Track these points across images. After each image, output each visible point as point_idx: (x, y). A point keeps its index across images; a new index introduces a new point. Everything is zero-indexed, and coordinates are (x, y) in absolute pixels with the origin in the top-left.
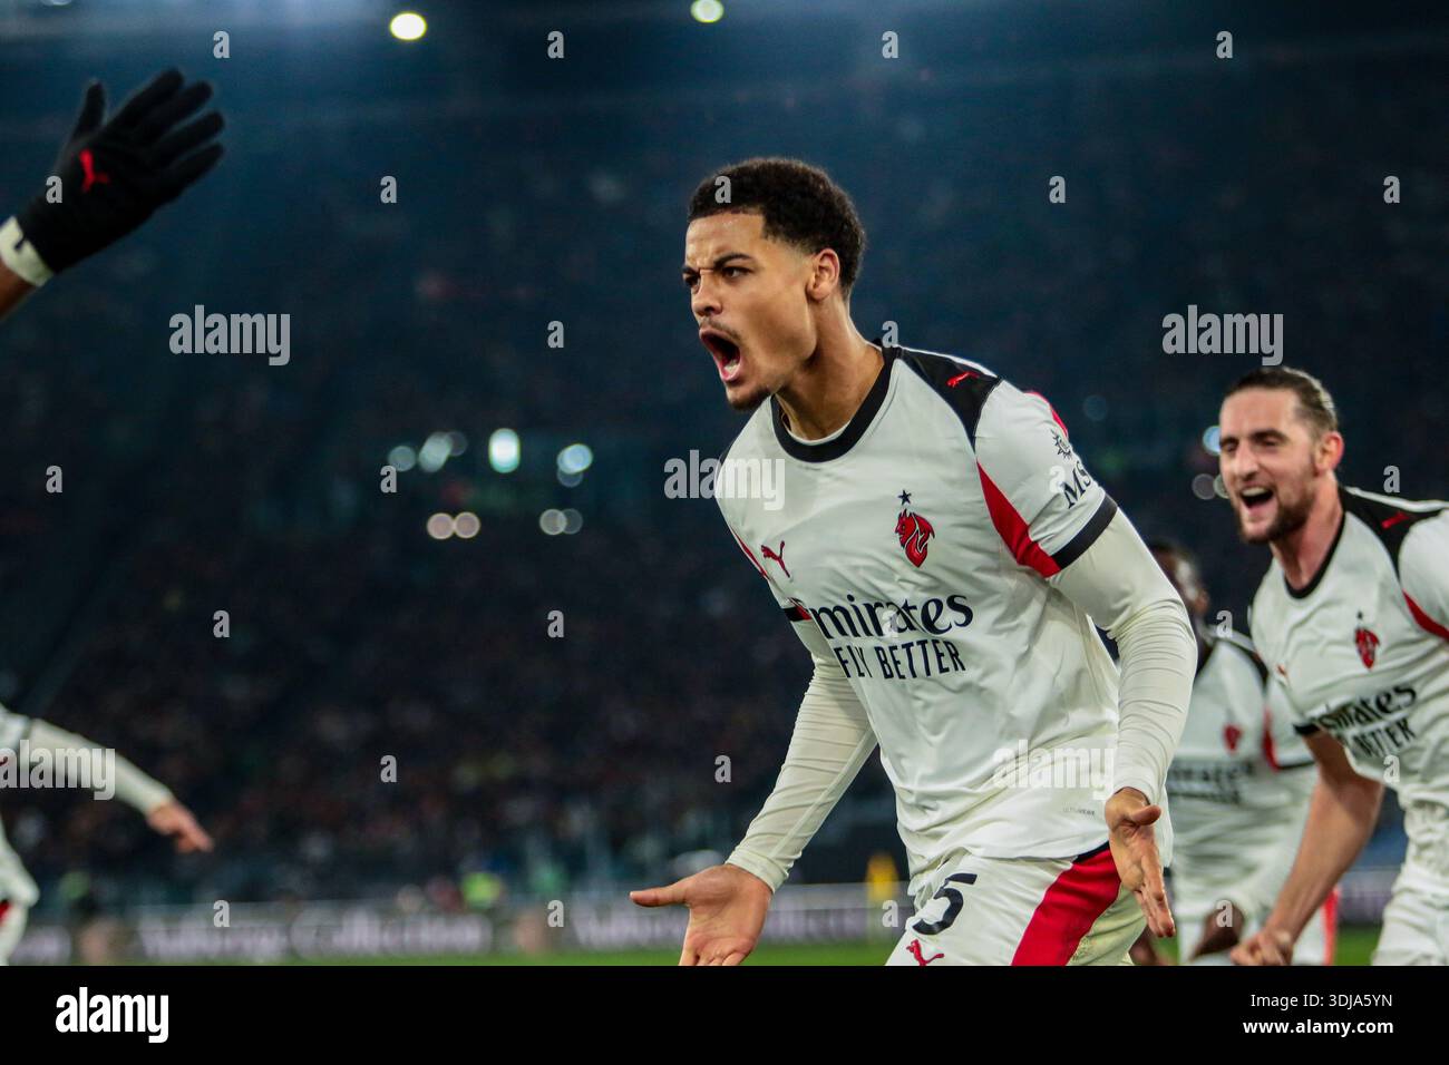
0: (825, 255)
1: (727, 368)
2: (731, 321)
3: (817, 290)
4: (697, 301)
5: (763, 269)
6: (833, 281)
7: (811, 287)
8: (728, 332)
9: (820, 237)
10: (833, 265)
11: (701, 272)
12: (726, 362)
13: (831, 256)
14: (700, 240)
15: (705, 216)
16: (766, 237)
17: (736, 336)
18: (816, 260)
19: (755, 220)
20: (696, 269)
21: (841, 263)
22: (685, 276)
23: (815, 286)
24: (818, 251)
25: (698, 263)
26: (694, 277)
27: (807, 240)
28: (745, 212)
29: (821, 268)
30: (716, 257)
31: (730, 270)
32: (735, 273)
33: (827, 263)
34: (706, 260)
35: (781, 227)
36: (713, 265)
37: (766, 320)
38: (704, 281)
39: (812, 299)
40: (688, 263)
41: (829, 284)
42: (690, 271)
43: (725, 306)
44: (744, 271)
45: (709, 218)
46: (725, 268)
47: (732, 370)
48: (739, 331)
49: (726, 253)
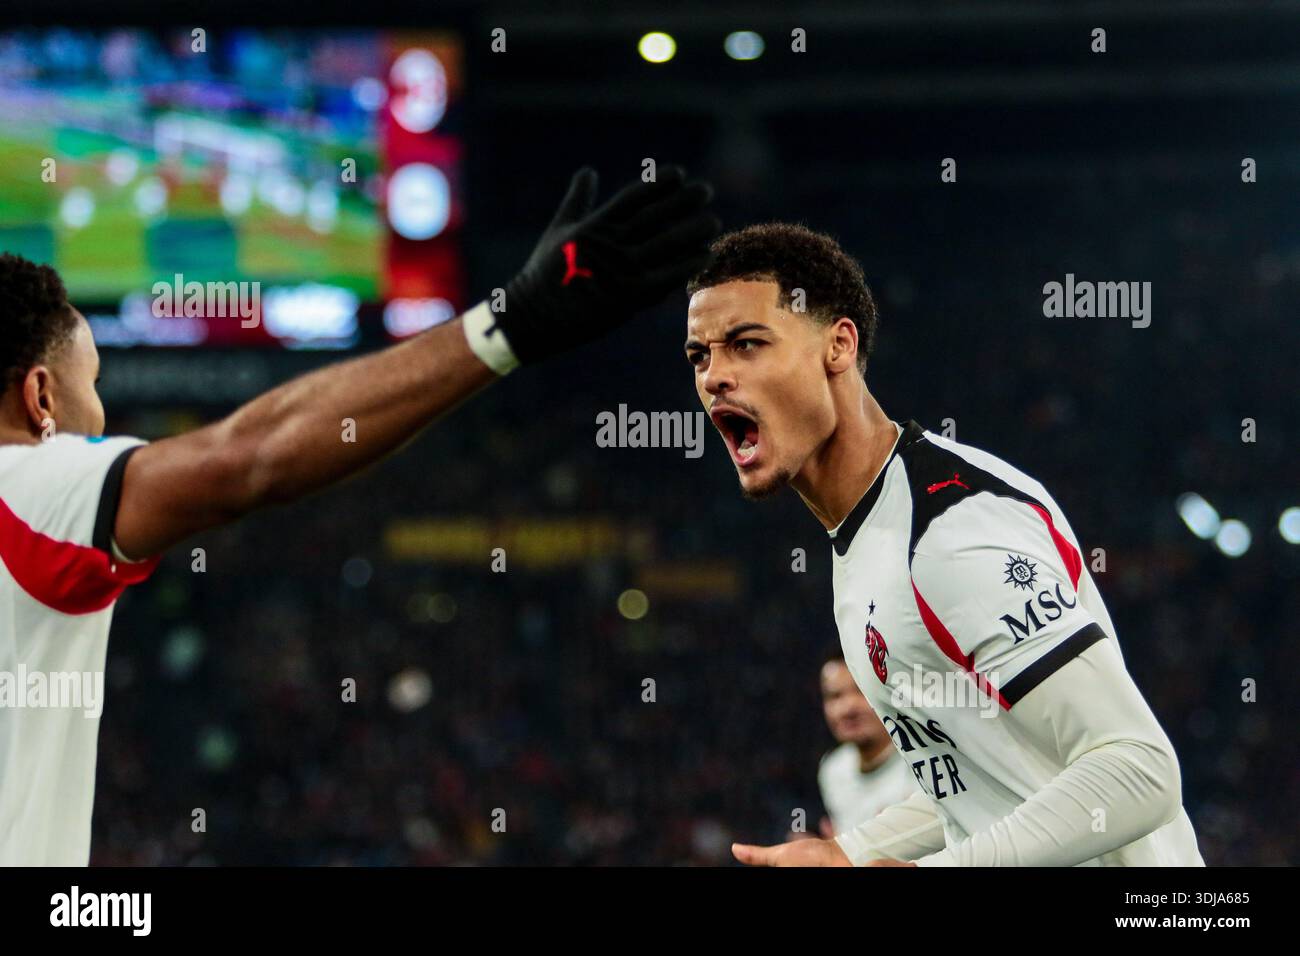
0: (843, 324)
1: (741, 451)
2: (745, 397)
3: (836, 362)
4: (702, 378)
5: (781, 339)
6: (852, 353)
7: (829, 359)
8: (745, 409)
9: (837, 306)
10: (852, 337)
11: (711, 345)
12: (738, 445)
13: (848, 326)
14: (707, 310)
15: (713, 284)
16: (782, 307)
17: (754, 413)
18: (834, 331)
19: (771, 288)
20: (705, 343)
21: (859, 334)
22: (689, 353)
23: (834, 360)
24: (835, 321)
25: (708, 336)
26: (702, 350)
27: (824, 310)
28: (758, 280)
29: (840, 340)
30: (729, 328)
31: (743, 343)
32: (749, 346)
33: (845, 333)
34: (716, 331)
35: (797, 294)
36: (724, 337)
37: (781, 393)
38: (715, 356)
39: (831, 374)
40: (691, 338)
41: (848, 357)
42: (695, 346)
43: (740, 381)
44: (760, 343)
45: (718, 287)
46: (738, 341)
47: (748, 453)
48: (757, 409)
49: (740, 323)
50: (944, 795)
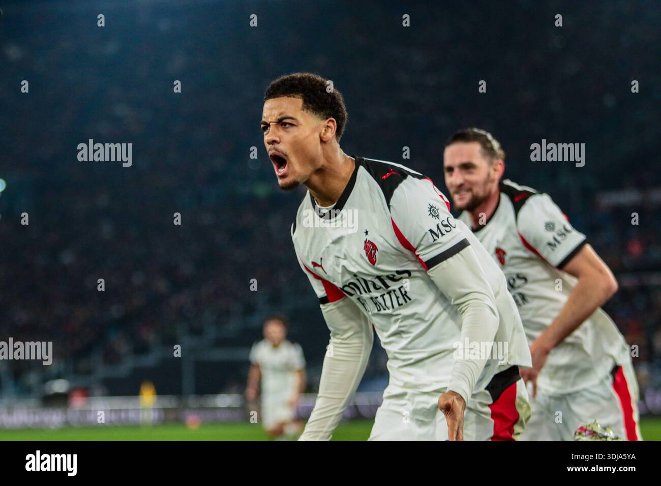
0: (331, 120)
1: (280, 170)
2: (283, 147)
3: (325, 136)
4: (267, 138)
5: (301, 125)
6: (332, 133)
7: (322, 135)
8: (283, 153)
9: (328, 112)
10: (333, 126)
11: (271, 124)
12: (279, 167)
13: (332, 121)
14: (271, 109)
15: (274, 97)
16: (303, 110)
17: (286, 155)
18: (325, 123)
19: (299, 101)
20: (268, 123)
21: (337, 125)
22: (262, 126)
23: (324, 134)
24: (327, 119)
25: (270, 120)
26: (267, 126)
27: (322, 113)
28: (294, 97)
29: (328, 126)
30: (279, 117)
31: (285, 124)
32: (287, 126)
33: (331, 124)
34: (274, 118)
35: (310, 105)
36: (277, 121)
37: (299, 148)
38: (272, 128)
39: (322, 141)
40: (264, 119)
41: (330, 134)
42: (265, 123)
43: (282, 140)
44: (292, 125)
45: (276, 99)
46: (282, 122)
47: (282, 171)
48: (288, 153)
49: (284, 116)
50: (402, 304)
